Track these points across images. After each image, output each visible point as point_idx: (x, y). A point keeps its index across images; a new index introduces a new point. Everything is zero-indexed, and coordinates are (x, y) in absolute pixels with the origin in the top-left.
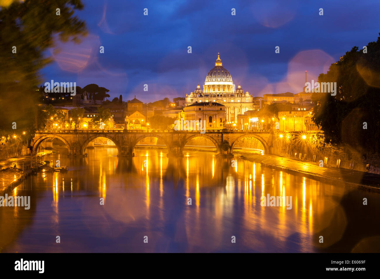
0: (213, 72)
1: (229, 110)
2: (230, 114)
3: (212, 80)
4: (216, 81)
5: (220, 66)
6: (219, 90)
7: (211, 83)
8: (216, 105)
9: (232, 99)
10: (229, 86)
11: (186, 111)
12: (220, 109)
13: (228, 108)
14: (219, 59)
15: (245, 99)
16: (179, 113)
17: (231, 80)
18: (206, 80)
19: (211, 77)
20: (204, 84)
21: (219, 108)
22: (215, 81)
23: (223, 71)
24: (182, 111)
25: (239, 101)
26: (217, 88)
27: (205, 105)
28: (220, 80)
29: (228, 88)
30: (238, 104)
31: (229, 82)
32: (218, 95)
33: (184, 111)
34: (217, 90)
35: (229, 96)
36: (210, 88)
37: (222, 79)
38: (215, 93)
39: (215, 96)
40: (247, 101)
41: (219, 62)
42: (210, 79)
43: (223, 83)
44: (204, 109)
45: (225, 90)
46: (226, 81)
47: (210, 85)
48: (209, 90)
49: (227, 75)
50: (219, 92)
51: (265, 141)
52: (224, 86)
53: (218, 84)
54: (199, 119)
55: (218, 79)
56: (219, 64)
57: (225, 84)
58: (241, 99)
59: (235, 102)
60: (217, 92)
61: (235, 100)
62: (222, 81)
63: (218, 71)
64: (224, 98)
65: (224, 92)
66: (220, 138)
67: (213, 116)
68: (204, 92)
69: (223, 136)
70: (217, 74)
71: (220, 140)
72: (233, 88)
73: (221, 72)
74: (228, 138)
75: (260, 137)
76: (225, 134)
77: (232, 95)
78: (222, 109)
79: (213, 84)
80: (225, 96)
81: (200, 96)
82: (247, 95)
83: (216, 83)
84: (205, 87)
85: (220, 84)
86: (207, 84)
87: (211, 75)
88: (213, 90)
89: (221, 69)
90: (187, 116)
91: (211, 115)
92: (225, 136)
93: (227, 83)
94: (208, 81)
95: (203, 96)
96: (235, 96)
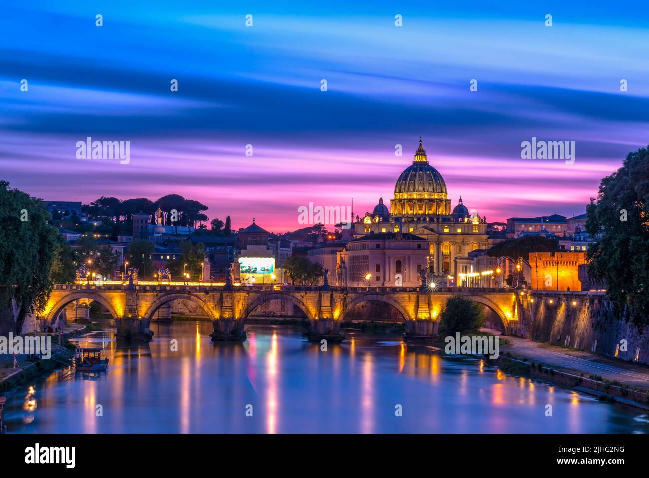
0: (409, 173)
1: (439, 250)
2: (441, 256)
3: (408, 189)
4: (416, 191)
5: (424, 163)
6: (421, 210)
8: (409, 238)
9: (446, 226)
10: (440, 200)
11: (349, 250)
12: (417, 246)
13: (439, 245)
14: (421, 148)
15: (472, 227)
16: (339, 253)
18: (397, 189)
21: (415, 244)
22: (414, 191)
23: (428, 172)
24: (344, 250)
25: (459, 231)
26: (417, 205)
27: (389, 238)
28: (424, 189)
29: (438, 206)
30: (457, 236)
31: (441, 194)
32: (419, 219)
33: (347, 250)
34: (418, 209)
35: (440, 220)
36: (403, 206)
37: (427, 187)
38: (413, 214)
39: (414, 220)
40: (475, 231)
41: (421, 155)
42: (403, 187)
43: (428, 195)
44: (387, 246)
45: (433, 210)
46: (434, 192)
47: (405, 199)
48: (401, 210)
49: (436, 181)
50: (421, 212)
51: (501, 311)
52: (431, 201)
53: (418, 197)
54: (377, 265)
55: (420, 187)
56: (421, 157)
57: (433, 197)
58: (464, 228)
59: (453, 232)
60: (416, 214)
61: (453, 228)
62: (428, 192)
63: (420, 171)
64: (431, 226)
65: (431, 213)
66: (413, 304)
67: (405, 260)
68: (392, 212)
69: (420, 299)
70: (417, 178)
71: (413, 307)
72: (449, 206)
73: (425, 175)
74: (429, 303)
75: (492, 302)
76: (423, 296)
77: (445, 219)
78: (422, 246)
79: (409, 197)
80: (431, 221)
81: (384, 220)
82: (475, 220)
83: (415, 196)
84: (394, 203)
85: (423, 197)
86: (398, 198)
87: (406, 180)
88: (409, 210)
89: (426, 168)
90: (353, 259)
91: (398, 258)
92: (423, 298)
93: (436, 196)
94: (400, 192)
95: (391, 220)
96: (451, 221)
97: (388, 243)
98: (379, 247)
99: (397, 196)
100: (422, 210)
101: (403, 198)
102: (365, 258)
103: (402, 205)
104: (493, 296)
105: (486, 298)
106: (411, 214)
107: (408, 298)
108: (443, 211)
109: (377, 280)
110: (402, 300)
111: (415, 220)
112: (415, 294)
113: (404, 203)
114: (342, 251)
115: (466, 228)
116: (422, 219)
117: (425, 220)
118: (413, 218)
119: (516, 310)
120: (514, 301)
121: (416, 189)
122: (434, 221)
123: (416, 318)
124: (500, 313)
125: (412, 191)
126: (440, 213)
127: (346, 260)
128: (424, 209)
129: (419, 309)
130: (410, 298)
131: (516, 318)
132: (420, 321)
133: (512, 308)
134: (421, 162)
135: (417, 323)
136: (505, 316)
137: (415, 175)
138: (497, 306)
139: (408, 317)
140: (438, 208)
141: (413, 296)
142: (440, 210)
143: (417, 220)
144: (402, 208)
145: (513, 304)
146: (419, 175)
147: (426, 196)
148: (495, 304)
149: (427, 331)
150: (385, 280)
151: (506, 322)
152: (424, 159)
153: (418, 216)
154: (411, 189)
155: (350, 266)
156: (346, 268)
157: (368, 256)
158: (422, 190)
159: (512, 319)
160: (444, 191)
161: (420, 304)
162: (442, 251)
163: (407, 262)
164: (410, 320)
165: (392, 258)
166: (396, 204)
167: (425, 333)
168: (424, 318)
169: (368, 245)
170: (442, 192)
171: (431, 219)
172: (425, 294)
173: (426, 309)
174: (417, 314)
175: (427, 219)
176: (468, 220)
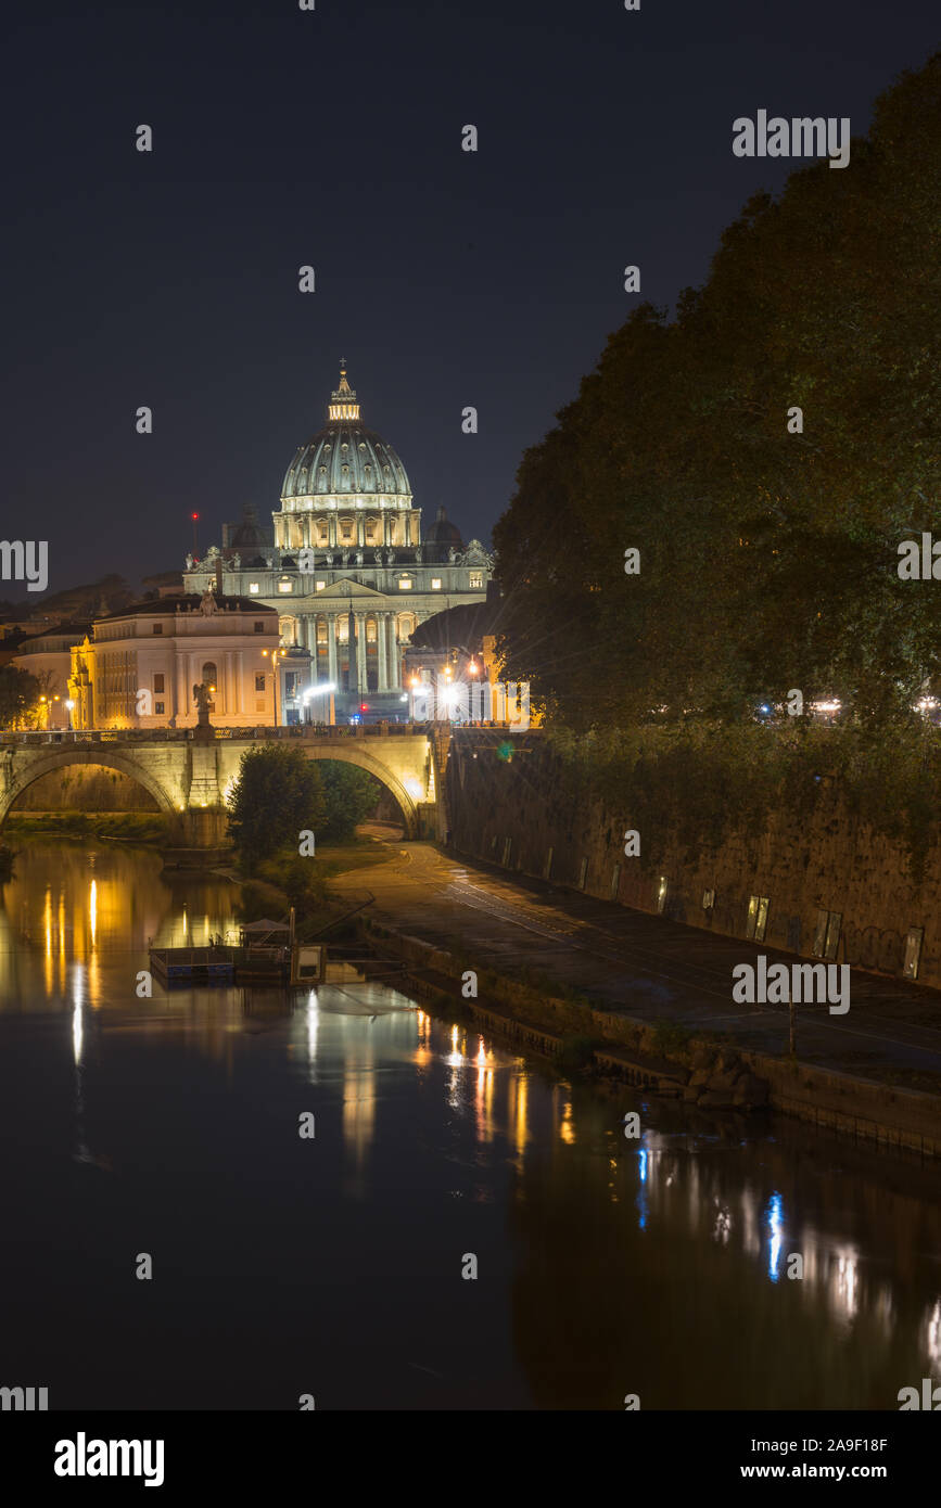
0: (317, 449)
1: (388, 631)
2: (394, 647)
3: (316, 487)
4: (333, 491)
5: (355, 421)
6: (347, 536)
7: (309, 503)
8: (233, 608)
9: (405, 575)
10: (394, 513)
12: (253, 625)
13: (388, 619)
14: (344, 385)
15: (468, 575)
16: (75, 649)
17: (404, 485)
18: (289, 488)
19: (309, 472)
20: (278, 508)
21: (250, 621)
22: (329, 493)
23: (363, 445)
24: (86, 641)
25: (436, 585)
26: (338, 526)
27: (184, 609)
28: (353, 486)
29: (389, 526)
30: (433, 596)
31: (395, 497)
32: (338, 560)
33: (92, 641)
34: (340, 534)
35: (390, 560)
36: (304, 527)
37: (360, 481)
38: (329, 546)
39: (326, 563)
40: (476, 584)
41: (344, 403)
42: (303, 482)
43: (364, 501)
44: (179, 629)
45: (376, 535)
46: (377, 492)
47: (307, 512)
48: (300, 537)
49: (382, 465)
50: (347, 542)
51: (394, 778)
52: (371, 513)
53: (341, 506)
54: (156, 676)
55: (343, 480)
56: (344, 410)
57: (375, 505)
58: (449, 576)
59: (420, 589)
60: (336, 546)
61: (420, 579)
62: (362, 492)
63: (342, 443)
64: (367, 574)
65: (371, 542)
66: (179, 771)
67: (224, 660)
68: (277, 544)
69: (195, 757)
70: (337, 460)
71: (179, 779)
72: (414, 525)
73: (354, 452)
74: (218, 768)
75: (374, 760)
76: (203, 749)
77: (404, 557)
78: (266, 628)
79: (318, 507)
80: (369, 561)
81: (255, 564)
82: (476, 556)
83: (332, 503)
84: (282, 521)
85: (351, 506)
86: (291, 509)
87: (309, 466)
88: (318, 536)
89: (356, 436)
90: (103, 662)
91: (210, 656)
92: (203, 756)
93: (382, 502)
94: (296, 494)
95: (269, 564)
96: (415, 561)
97: (181, 621)
98: (161, 633)
99: (290, 504)
100: (349, 536)
101: (304, 510)
102: (129, 659)
103: (301, 527)
104: (374, 745)
105: (358, 750)
106: (324, 548)
107: (165, 757)
108: (401, 538)
109: (157, 712)
110: (150, 763)
111: (329, 560)
112: (184, 746)
113: (306, 521)
114: (82, 644)
115: (454, 579)
116: (345, 558)
117: (352, 560)
118: (326, 556)
119: (432, 777)
120: (427, 755)
121: (335, 486)
122: (375, 562)
123: (186, 805)
124: (394, 788)
125: (325, 490)
126: (394, 543)
127: (91, 666)
128: (354, 534)
129: (194, 782)
130: (169, 759)
131: (432, 798)
132: (195, 812)
133: (422, 773)
134: (344, 421)
135: (188, 817)
136: (404, 792)
137: (332, 452)
138: (386, 769)
139: (166, 804)
140: (388, 529)
141: (179, 752)
142: (395, 535)
143: (334, 564)
144: (302, 533)
145: (425, 763)
146: (341, 452)
147: (359, 502)
148: (381, 765)
149: (215, 835)
150: (176, 711)
151: (409, 808)
152: (352, 413)
153: (336, 553)
154: (323, 486)
155: (99, 680)
156: (91, 684)
157: (136, 654)
158: (349, 489)
159: (423, 800)
160: (403, 489)
161: (196, 771)
162: (395, 633)
163: (230, 667)
164: (173, 810)
165: (193, 657)
166: (286, 524)
167: (208, 841)
168: (204, 805)
169: (134, 627)
170: (397, 492)
171: (370, 556)
172: (207, 745)
173: (211, 783)
174: (188, 796)
175: (360, 559)
176: (457, 558)
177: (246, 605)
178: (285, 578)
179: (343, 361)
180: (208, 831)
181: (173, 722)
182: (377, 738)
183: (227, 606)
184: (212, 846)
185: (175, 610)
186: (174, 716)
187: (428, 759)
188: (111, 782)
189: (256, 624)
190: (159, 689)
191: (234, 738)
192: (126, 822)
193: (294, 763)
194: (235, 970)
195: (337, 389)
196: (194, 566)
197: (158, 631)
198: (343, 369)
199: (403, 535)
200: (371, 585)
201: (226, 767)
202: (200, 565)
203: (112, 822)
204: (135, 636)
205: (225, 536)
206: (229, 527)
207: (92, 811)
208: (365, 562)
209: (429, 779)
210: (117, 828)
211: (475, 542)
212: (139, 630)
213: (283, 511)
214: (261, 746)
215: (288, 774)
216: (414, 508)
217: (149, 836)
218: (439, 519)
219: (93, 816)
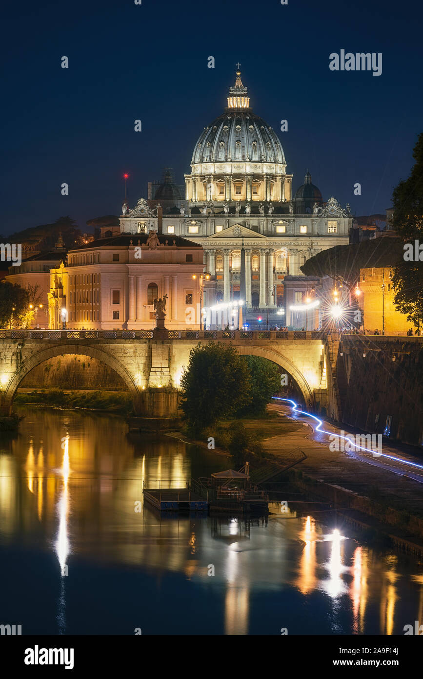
0: (218, 129)
1: (268, 263)
2: (272, 275)
3: (216, 157)
4: (229, 160)
5: (244, 109)
6: (238, 193)
7: (211, 169)
8: (171, 244)
9: (281, 222)
10: (273, 177)
11: (70, 266)
12: (185, 257)
13: (268, 255)
14: (239, 83)
15: (326, 223)
16: (53, 271)
17: (280, 157)
18: (197, 157)
19: (212, 146)
21: (183, 253)
22: (226, 161)
23: (251, 127)
24: (62, 265)
25: (303, 230)
26: (232, 185)
27: (135, 244)
28: (244, 156)
29: (269, 186)
30: (301, 238)
31: (274, 165)
32: (232, 210)
33: (66, 265)
34: (233, 191)
35: (270, 211)
36: (207, 186)
37: (249, 153)
38: (225, 200)
39: (223, 212)
40: (332, 231)
41: (239, 96)
42: (207, 153)
43: (251, 167)
44: (131, 258)
45: (259, 192)
46: (261, 161)
47: (210, 175)
48: (204, 193)
49: (265, 142)
50: (238, 198)
51: (297, 370)
52: (256, 177)
53: (235, 171)
54: (114, 292)
55: (237, 152)
56: (239, 100)
57: (259, 171)
58: (312, 224)
59: (292, 233)
60: (231, 200)
61: (292, 226)
62: (250, 161)
63: (236, 125)
64: (253, 221)
65: (255, 198)
66: (142, 361)
67: (163, 282)
68: (188, 198)
69: (154, 351)
70: (232, 138)
71: (142, 367)
72: (287, 186)
73: (245, 132)
74: (170, 360)
75: (282, 356)
76: (159, 346)
77: (280, 209)
78: (194, 258)
79: (218, 171)
80: (255, 212)
81: (174, 212)
82: (333, 210)
83: (228, 169)
84: (191, 181)
85: (242, 171)
86: (198, 172)
87: (212, 141)
88: (218, 193)
89: (246, 121)
90: (74, 281)
91: (152, 278)
92: (159, 351)
93: (265, 169)
94: (202, 161)
95: (182, 212)
96: (289, 212)
98: (118, 260)
99: (197, 169)
100: (240, 193)
101: (207, 173)
102: (95, 279)
103: (205, 186)
104: (283, 346)
106: (221, 201)
107: (132, 350)
108: (277, 195)
109: (114, 318)
110: (121, 355)
111: (226, 210)
112: (145, 343)
113: (209, 182)
114: (59, 267)
115: (316, 226)
116: (238, 209)
117: (243, 210)
118: (223, 207)
119: (325, 370)
120: (321, 354)
121: (230, 156)
123: (146, 385)
124: (297, 376)
125: (223, 159)
126: (272, 199)
127: (65, 283)
128: (243, 191)
129: (153, 370)
130: (135, 352)
131: (324, 385)
132: (153, 391)
133: (318, 367)
134: (238, 109)
135: (148, 395)
136: (305, 381)
137: (229, 132)
138: (291, 364)
139: (132, 385)
140: (268, 189)
141: (142, 348)
142: (273, 194)
143: (229, 213)
144: (206, 190)
145: (319, 360)
146: (235, 131)
147: (248, 169)
148: (287, 360)
149: (167, 408)
150: (128, 317)
151: (307, 392)
152: (244, 103)
153: (232, 205)
154: (222, 156)
155: (71, 294)
156: (65, 297)
157: (99, 276)
158: (240, 159)
159: (317, 386)
160: (280, 160)
161: (154, 361)
162: (272, 265)
163: (168, 287)
164: (137, 389)
165: (141, 278)
166: (194, 183)
167: (162, 412)
168: (160, 386)
169: (99, 256)
170: (275, 162)
171: (256, 209)
172: (163, 343)
173: (164, 370)
174: (148, 380)
175: (248, 210)
176: (319, 211)
177: (180, 242)
178: (194, 222)
179: (238, 65)
180: (162, 405)
181: (125, 326)
182: (285, 341)
183: (167, 242)
184: (165, 416)
185: (129, 244)
186: (127, 321)
187: (322, 357)
188: (81, 368)
189: (187, 255)
190: (116, 301)
191: (182, 338)
192: (94, 397)
193: (229, 357)
194: (209, 506)
195: (233, 85)
196: (128, 212)
197: (116, 259)
198: (239, 71)
199: (280, 193)
200: (256, 229)
201: (176, 359)
202: (132, 212)
203: (84, 397)
204: (99, 262)
205: (150, 191)
206: (153, 185)
207: (67, 388)
208: (252, 212)
209: (322, 372)
210: (88, 401)
211: (332, 199)
212: (102, 258)
213: (192, 174)
214: (205, 344)
215: (225, 365)
216: (287, 173)
217: (112, 407)
218: (305, 182)
219: (68, 392)
